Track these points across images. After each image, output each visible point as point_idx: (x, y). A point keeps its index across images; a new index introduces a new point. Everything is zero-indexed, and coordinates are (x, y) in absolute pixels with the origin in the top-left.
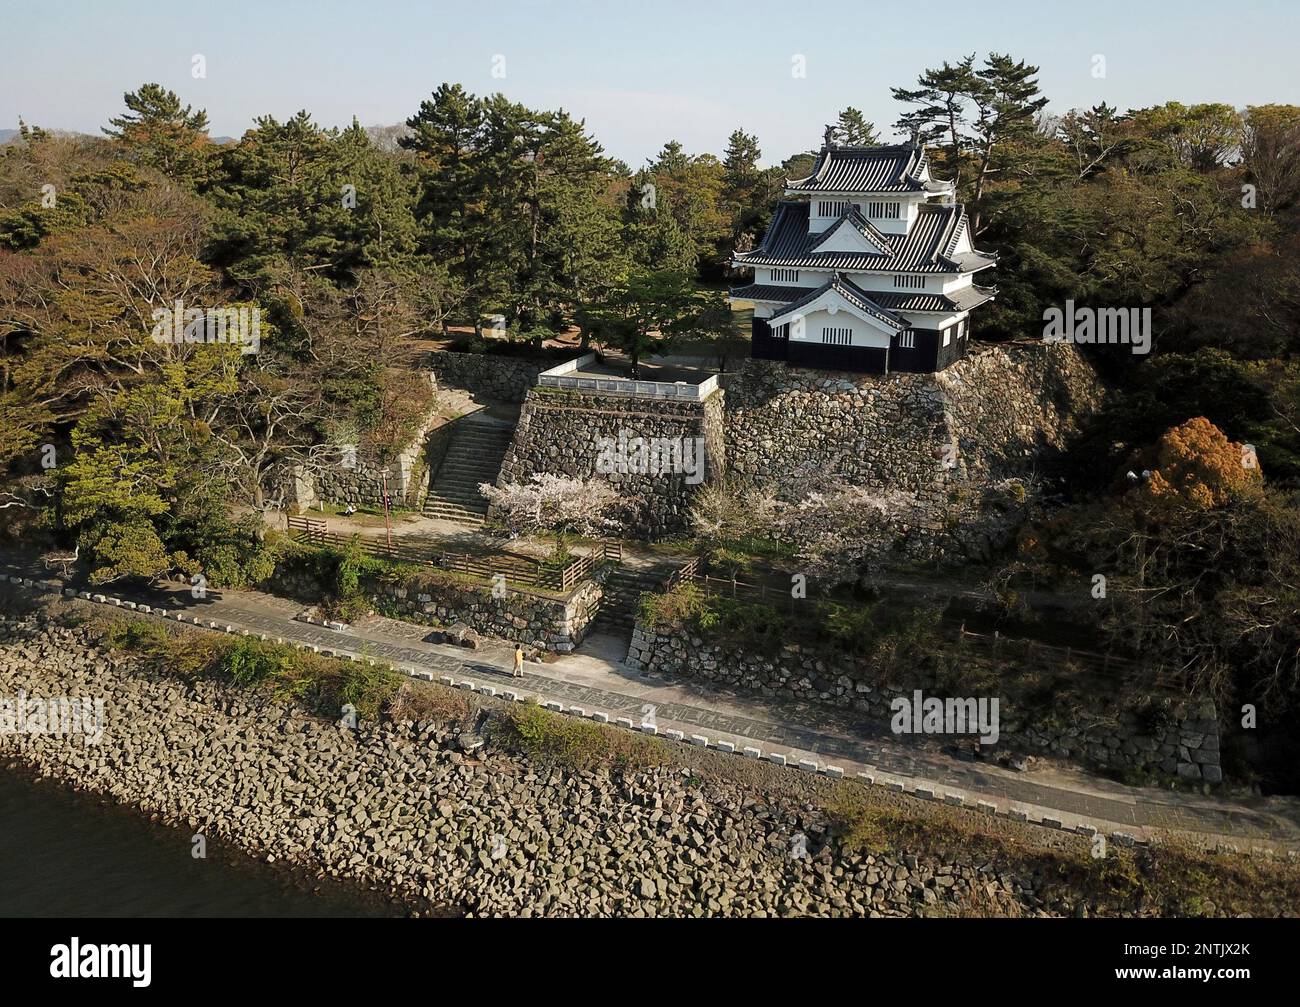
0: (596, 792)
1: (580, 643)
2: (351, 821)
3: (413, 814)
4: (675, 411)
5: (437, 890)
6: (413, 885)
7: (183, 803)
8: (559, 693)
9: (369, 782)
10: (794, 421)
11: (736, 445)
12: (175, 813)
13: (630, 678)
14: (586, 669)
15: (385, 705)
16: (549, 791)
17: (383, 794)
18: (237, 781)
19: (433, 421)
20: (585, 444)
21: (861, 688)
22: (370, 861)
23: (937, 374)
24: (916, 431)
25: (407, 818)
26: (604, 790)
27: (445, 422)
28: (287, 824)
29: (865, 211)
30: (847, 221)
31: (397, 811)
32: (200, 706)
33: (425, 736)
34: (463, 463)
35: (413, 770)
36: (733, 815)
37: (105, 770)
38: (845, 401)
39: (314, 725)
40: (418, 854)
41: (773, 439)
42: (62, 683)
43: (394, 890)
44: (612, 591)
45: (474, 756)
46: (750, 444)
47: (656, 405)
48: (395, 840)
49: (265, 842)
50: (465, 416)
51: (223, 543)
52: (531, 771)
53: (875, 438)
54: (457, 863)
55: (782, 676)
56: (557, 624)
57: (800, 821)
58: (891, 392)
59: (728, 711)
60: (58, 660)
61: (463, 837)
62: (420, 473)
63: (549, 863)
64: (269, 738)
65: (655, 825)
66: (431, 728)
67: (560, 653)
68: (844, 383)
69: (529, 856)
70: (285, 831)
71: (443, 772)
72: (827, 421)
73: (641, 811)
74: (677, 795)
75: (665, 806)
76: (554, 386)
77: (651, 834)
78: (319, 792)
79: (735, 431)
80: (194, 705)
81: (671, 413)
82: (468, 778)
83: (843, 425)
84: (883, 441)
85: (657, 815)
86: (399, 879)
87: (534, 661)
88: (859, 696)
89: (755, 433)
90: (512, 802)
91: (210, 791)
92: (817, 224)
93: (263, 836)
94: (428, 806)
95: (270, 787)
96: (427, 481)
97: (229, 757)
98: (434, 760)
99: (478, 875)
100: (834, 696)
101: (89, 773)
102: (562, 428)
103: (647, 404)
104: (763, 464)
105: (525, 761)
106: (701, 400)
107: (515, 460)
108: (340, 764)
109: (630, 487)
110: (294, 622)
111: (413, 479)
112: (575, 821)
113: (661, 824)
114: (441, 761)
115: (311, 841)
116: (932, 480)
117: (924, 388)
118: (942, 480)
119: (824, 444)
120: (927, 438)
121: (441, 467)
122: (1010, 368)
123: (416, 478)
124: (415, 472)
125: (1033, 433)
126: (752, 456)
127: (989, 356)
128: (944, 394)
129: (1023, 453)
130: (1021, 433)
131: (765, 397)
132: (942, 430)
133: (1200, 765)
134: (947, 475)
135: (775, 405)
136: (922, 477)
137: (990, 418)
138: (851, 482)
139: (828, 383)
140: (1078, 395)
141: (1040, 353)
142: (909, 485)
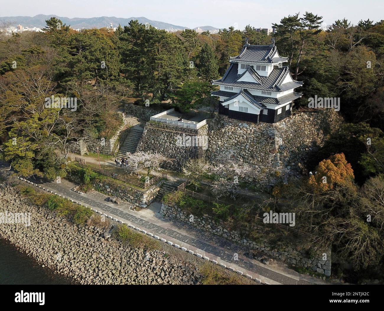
0: (138, 256)
1: (149, 205)
2: (68, 257)
3: (85, 257)
4: (189, 132)
5: (85, 282)
6: (79, 279)
7: (26, 246)
8: (136, 222)
9: (77, 245)
10: (228, 136)
11: (210, 143)
12: (23, 248)
13: (159, 218)
14: (147, 214)
15: (86, 221)
16: (125, 253)
17: (79, 249)
18: (42, 240)
19: (123, 128)
20: (162, 140)
21: (225, 230)
22: (70, 270)
23: (274, 124)
24: (265, 143)
25: (84, 257)
26: (140, 255)
27: (127, 128)
28: (51, 255)
30: (247, 72)
31: (81, 255)
32: (40, 215)
33: (96, 231)
34: (129, 142)
35: (89, 242)
36: (175, 268)
37: (9, 233)
38: (245, 131)
39: (67, 224)
40: (83, 269)
41: (221, 142)
42: (7, 204)
43: (73, 280)
44: (163, 188)
45: (107, 240)
46: (214, 143)
47: (184, 129)
48: (78, 264)
49: (44, 260)
50: (133, 127)
52: (122, 246)
53: (252, 144)
54: (93, 274)
55: (203, 223)
56: (142, 199)
57: (193, 273)
58: (259, 129)
59: (184, 233)
60: (8, 197)
61: (96, 266)
62: (117, 145)
63: (118, 277)
64: (55, 227)
65: (152, 268)
66: (98, 229)
67: (142, 208)
68: (245, 125)
69: (113, 274)
70: (50, 258)
71: (98, 244)
72: (238, 137)
73: (149, 263)
74: (160, 260)
75: (156, 263)
76: (155, 121)
77: (150, 271)
78: (62, 246)
79: (210, 138)
80: (38, 214)
81: (188, 132)
82: (104, 247)
83: (243, 139)
84: (254, 145)
85: (153, 265)
86: (75, 277)
87: (133, 210)
88: (224, 233)
89: (216, 139)
90: (114, 256)
91: (34, 243)
92: (240, 71)
93: (44, 259)
94: (90, 254)
95: (50, 243)
96: (118, 147)
97: (42, 232)
98: (96, 239)
99: (97, 279)
100: (217, 232)
101: (5, 233)
102: (156, 135)
103: (181, 129)
104: (217, 149)
105: (121, 243)
106: (197, 129)
107: (142, 144)
108: (71, 238)
109: (174, 155)
110: (71, 191)
111: (114, 147)
112: (129, 264)
113: (154, 268)
114: (98, 240)
115: (56, 261)
116: (268, 159)
117: (269, 128)
118: (271, 160)
119: (236, 144)
120: (268, 145)
121: (123, 143)
122: (307, 119)
123: (115, 146)
124: (115, 144)
125: (311, 142)
126: (215, 147)
127: (299, 116)
128: (276, 131)
129: (305, 150)
130: (306, 143)
131: (221, 127)
132: (273, 143)
133: (324, 270)
134: (273, 158)
135: (223, 130)
136: (265, 158)
137: (294, 138)
138: (243, 157)
139: (240, 124)
140: (334, 128)
141: (321, 113)
142: (260, 161)
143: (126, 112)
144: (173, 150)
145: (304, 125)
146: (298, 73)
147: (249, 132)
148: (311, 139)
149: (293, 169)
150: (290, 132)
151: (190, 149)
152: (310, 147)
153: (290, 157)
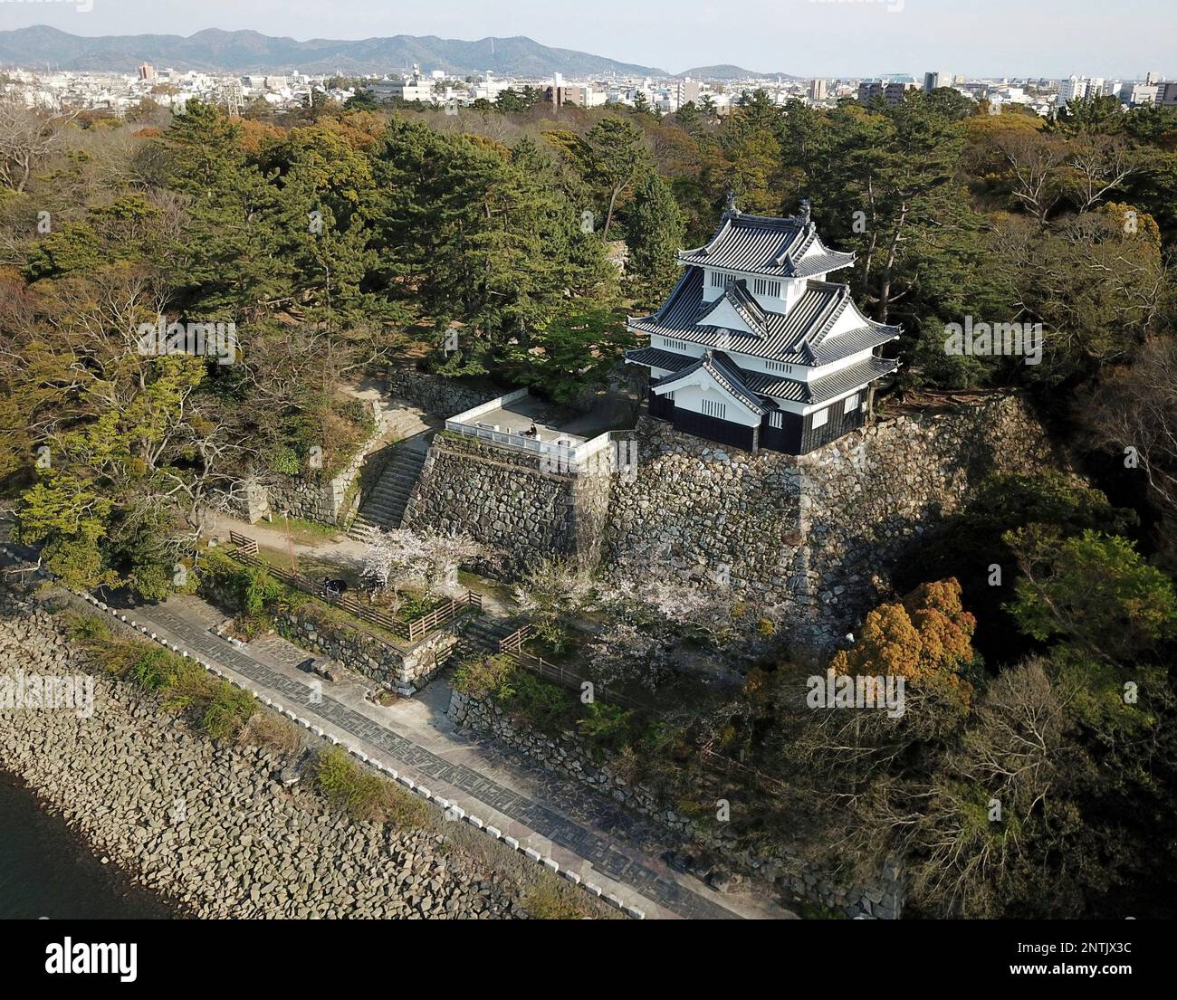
0: (367, 844)
1: (420, 689)
3: (222, 838)
5: (210, 911)
6: (195, 904)
7: (66, 796)
8: (375, 741)
9: (204, 800)
10: (670, 486)
11: (618, 501)
12: (59, 803)
13: (444, 731)
14: (411, 716)
15: (236, 732)
16: (333, 833)
17: (210, 814)
18: (111, 782)
19: (373, 445)
21: (618, 781)
22: (174, 876)
23: (799, 457)
25: (218, 839)
26: (373, 842)
27: (385, 445)
28: (130, 829)
29: (750, 287)
30: (725, 299)
32: (116, 703)
34: (389, 488)
35: (239, 796)
36: (462, 887)
37: (26, 755)
38: (717, 471)
39: (186, 738)
40: (210, 876)
41: (649, 500)
42: (30, 665)
43: (180, 906)
44: (467, 638)
45: (290, 790)
47: (539, 463)
48: (199, 861)
49: (108, 843)
50: (403, 441)
51: (153, 563)
52: (327, 812)
53: (735, 513)
54: (235, 890)
55: (560, 755)
56: (399, 671)
57: (511, 904)
58: (757, 468)
59: (503, 780)
60: (37, 643)
61: (248, 868)
63: (301, 905)
64: (151, 744)
65: (400, 883)
66: (268, 757)
67: (400, 696)
68: (720, 453)
70: (126, 836)
71: (262, 799)
72: (698, 489)
73: (395, 868)
74: (426, 859)
75: (413, 868)
76: (458, 432)
77: (392, 891)
78: (164, 803)
79: (620, 487)
80: (112, 702)
82: (276, 811)
83: (711, 495)
84: (741, 517)
85: (406, 874)
86: (187, 898)
87: (374, 702)
88: (616, 787)
89: (636, 492)
90: (302, 839)
91: (90, 788)
92: (710, 293)
93: (108, 838)
94: (237, 831)
95: (131, 792)
96: (357, 503)
97: (114, 758)
98: (260, 787)
99: (244, 906)
100: (597, 781)
101: (15, 755)
104: (637, 523)
105: (325, 802)
107: (419, 498)
108: (190, 779)
109: (510, 537)
110: (208, 634)
112: (339, 868)
113: (405, 883)
114: (266, 789)
115: (141, 848)
116: (775, 563)
117: (787, 470)
118: (785, 565)
119: (690, 512)
120: (780, 520)
121: (372, 491)
122: (916, 437)
123: (348, 500)
124: (347, 495)
125: (923, 508)
126: (630, 514)
127: (888, 427)
128: (804, 477)
129: (901, 533)
130: (906, 510)
131: (651, 457)
132: (795, 514)
134: (791, 561)
135: (657, 467)
136: (768, 559)
137: (867, 496)
138: (707, 553)
139: (706, 451)
140: (1008, 460)
141: (967, 416)
142: (755, 565)
143: (392, 392)
144: (508, 521)
145: (905, 456)
146: (890, 297)
147: (728, 476)
148: (925, 498)
149: (851, 596)
150: (856, 480)
151: (555, 523)
152: (918, 522)
153: (847, 557)
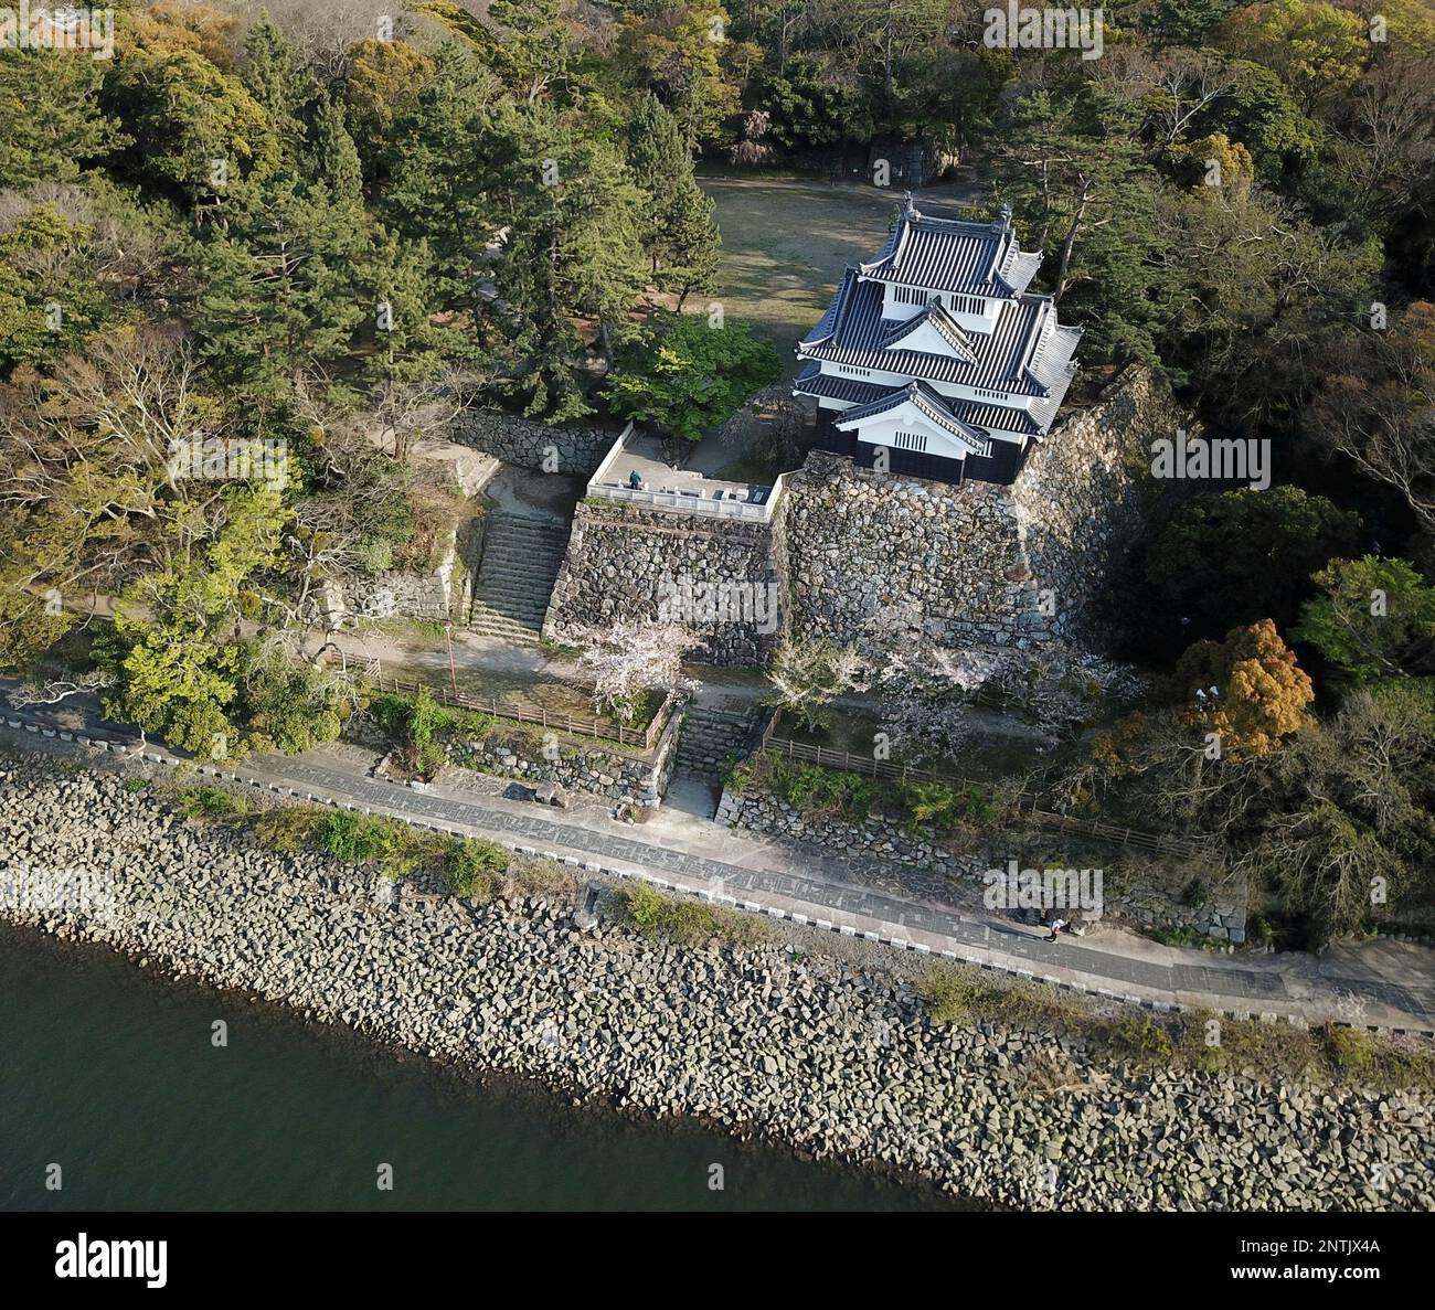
0: (710, 969)
1: (665, 796)
2: (493, 1009)
3: (549, 1000)
4: (741, 532)
5: (588, 1075)
6: (566, 1071)
7: (329, 998)
8: (660, 864)
9: (499, 967)
10: (861, 530)
11: (800, 553)
12: (325, 1008)
14: (676, 827)
16: (666, 968)
17: (516, 980)
18: (373, 971)
20: (644, 566)
22: (522, 1050)
23: (1013, 486)
24: (989, 547)
25: (545, 1003)
26: (716, 968)
28: (435, 1016)
32: (305, 883)
33: (538, 914)
35: (537, 952)
37: (239, 964)
38: (916, 509)
39: (426, 903)
40: (563, 1040)
41: (839, 549)
43: (551, 1077)
52: (647, 949)
53: (946, 553)
55: (866, 840)
57: (893, 993)
58: (964, 502)
60: (133, 830)
61: (600, 1022)
62: (460, 582)
63: (681, 1045)
65: (767, 1000)
66: (544, 906)
67: (649, 811)
68: (915, 488)
69: (662, 1038)
71: (566, 953)
72: (897, 531)
73: (753, 987)
74: (784, 971)
75: (773, 982)
76: (606, 498)
77: (764, 1009)
78: (455, 980)
79: (799, 537)
80: (298, 883)
81: (737, 535)
82: (590, 959)
83: (913, 537)
84: (954, 557)
85: (768, 990)
86: (553, 1066)
87: (625, 821)
88: (937, 860)
89: (821, 540)
90: (635, 982)
91: (351, 984)
92: (893, 310)
93: (417, 1030)
94: (560, 990)
95: (407, 977)
96: (469, 590)
98: (553, 940)
99: (621, 1060)
100: (915, 859)
101: (225, 967)
102: (620, 547)
104: (829, 576)
105: (639, 939)
106: (767, 520)
107: (569, 579)
108: (465, 947)
110: (371, 780)
111: (455, 589)
113: (771, 998)
114: (560, 941)
116: (1002, 602)
117: (999, 501)
118: (1012, 603)
119: (893, 557)
120: (999, 556)
121: (480, 572)
123: (458, 588)
124: (456, 582)
126: (819, 567)
128: (1018, 508)
131: (831, 499)
132: (1014, 548)
133: (1229, 929)
134: (1018, 598)
135: (842, 509)
136: (992, 599)
138: (921, 600)
139: (898, 487)
142: (980, 607)
